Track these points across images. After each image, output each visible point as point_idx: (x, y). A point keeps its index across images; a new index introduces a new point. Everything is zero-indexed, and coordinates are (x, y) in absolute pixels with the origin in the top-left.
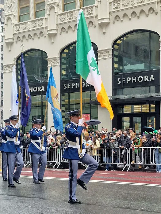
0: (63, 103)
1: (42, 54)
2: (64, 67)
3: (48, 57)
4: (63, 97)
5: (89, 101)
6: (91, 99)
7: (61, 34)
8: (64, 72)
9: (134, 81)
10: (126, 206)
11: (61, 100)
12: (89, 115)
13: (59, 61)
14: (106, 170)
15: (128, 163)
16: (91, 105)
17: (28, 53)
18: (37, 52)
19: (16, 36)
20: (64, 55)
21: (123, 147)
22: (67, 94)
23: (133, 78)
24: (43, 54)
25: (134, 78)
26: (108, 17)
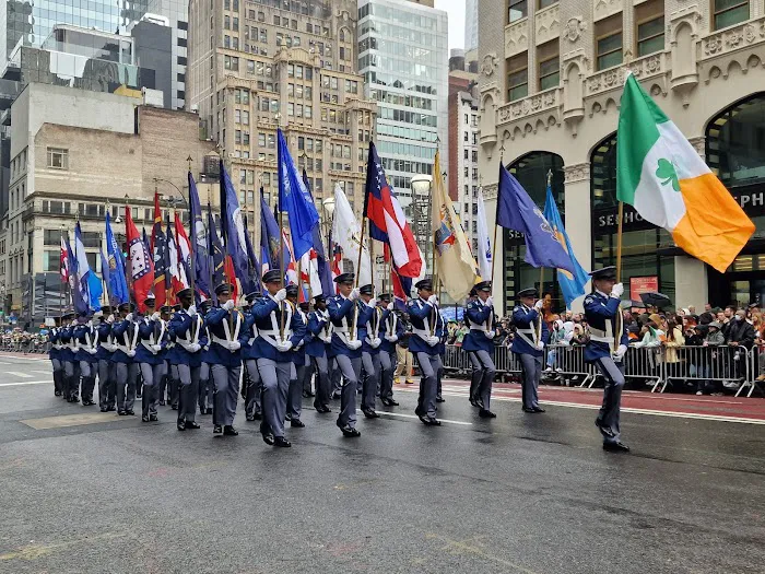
0: (597, 255)
1: (553, 159)
2: (598, 181)
3: (566, 165)
4: (598, 244)
5: (655, 250)
6: (658, 245)
7: (591, 116)
8: (599, 193)
9: (758, 202)
10: (753, 468)
11: (594, 249)
12: (655, 279)
13: (588, 170)
14: (699, 393)
15: (750, 380)
16: (659, 257)
17: (526, 160)
18: (542, 158)
19: (502, 130)
20: (598, 158)
21: (736, 344)
22: (607, 237)
23: (754, 196)
24: (555, 161)
25: (758, 196)
26: (694, 72)
